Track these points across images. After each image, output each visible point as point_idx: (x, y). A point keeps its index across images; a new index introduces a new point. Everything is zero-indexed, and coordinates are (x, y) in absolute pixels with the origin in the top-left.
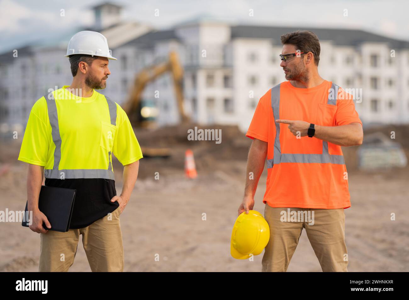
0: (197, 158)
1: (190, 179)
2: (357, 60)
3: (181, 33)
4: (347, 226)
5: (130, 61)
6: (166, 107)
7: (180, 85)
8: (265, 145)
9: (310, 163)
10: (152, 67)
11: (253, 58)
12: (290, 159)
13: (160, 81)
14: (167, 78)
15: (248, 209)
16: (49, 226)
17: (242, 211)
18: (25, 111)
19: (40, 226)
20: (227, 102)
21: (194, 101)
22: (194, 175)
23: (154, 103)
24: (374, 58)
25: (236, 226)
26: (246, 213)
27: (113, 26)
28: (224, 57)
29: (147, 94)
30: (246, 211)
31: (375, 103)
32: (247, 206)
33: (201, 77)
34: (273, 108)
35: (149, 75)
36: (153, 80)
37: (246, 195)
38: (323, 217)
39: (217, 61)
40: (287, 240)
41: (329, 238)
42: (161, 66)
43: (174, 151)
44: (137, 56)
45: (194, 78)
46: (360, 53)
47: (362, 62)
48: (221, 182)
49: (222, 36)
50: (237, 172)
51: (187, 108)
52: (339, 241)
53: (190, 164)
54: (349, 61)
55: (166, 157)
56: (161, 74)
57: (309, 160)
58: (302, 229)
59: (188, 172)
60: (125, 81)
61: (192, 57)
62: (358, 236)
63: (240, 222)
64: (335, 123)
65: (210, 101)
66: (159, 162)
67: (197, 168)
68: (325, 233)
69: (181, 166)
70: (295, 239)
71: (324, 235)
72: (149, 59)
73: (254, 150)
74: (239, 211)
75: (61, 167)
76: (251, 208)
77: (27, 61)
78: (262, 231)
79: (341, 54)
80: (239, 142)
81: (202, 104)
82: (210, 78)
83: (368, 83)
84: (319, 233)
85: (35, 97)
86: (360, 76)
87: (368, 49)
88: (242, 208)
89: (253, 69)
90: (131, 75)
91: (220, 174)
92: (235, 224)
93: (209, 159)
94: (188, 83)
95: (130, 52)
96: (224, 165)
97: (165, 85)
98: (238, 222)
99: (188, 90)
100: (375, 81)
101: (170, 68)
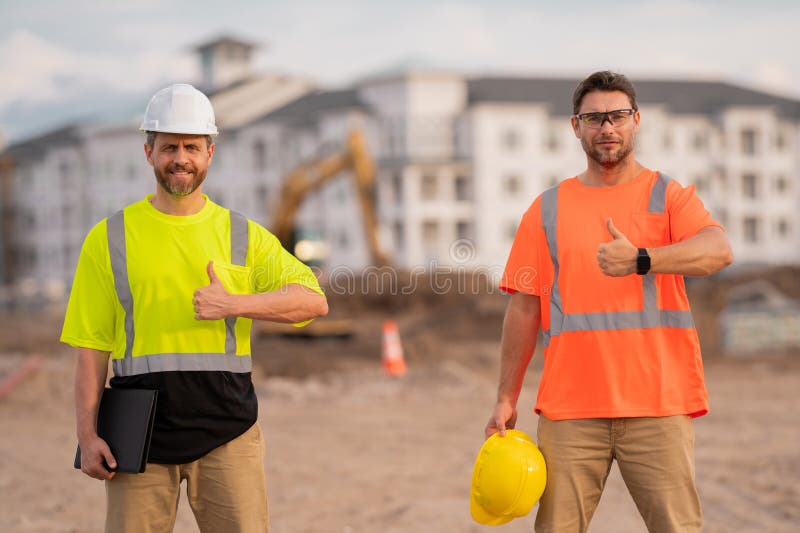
0: (406, 337)
1: (394, 378)
2: (714, 141)
3: (371, 96)
4: (700, 462)
5: (272, 152)
6: (343, 241)
7: (369, 197)
8: (535, 301)
9: (619, 330)
10: (314, 162)
11: (511, 140)
12: (579, 322)
13: (331, 191)
14: (345, 184)
15: (504, 427)
16: (113, 465)
17: (493, 430)
18: (70, 252)
19: (97, 465)
20: (463, 228)
21: (399, 228)
22: (401, 370)
23: (321, 233)
24: (749, 137)
25: (479, 459)
26: (501, 436)
27: (237, 85)
28: (456, 140)
29: (306, 216)
30: (500, 430)
31: (751, 225)
32: (502, 421)
33: (412, 182)
34: (545, 229)
35: (310, 177)
36: (317, 187)
37: (500, 401)
38: (649, 437)
39: (440, 149)
40: (582, 484)
41: (663, 477)
42: (333, 160)
43: (362, 325)
44: (284, 142)
45: (398, 183)
46: (720, 127)
47: (724, 144)
48: (455, 381)
49: (450, 98)
50: (483, 363)
51: (385, 241)
52: (682, 484)
53: (393, 349)
54: (699, 143)
55: (345, 337)
56: (332, 175)
57: (616, 324)
58: (610, 462)
59: (388, 365)
60: (262, 192)
61: (391, 141)
62: (722, 481)
63: (489, 451)
64: (670, 238)
65: (430, 227)
66: (331, 345)
67: (407, 357)
68: (653, 468)
69: (373, 353)
70: (598, 482)
71: (652, 471)
72: (307, 147)
73: (515, 314)
74: (486, 431)
75: (136, 353)
76: (510, 424)
77: (70, 155)
78: (530, 469)
79: (684, 129)
80: (486, 305)
81: (414, 234)
82: (429, 183)
83: (737, 184)
84: (643, 469)
85: (87, 224)
86: (722, 173)
87: (737, 120)
88: (494, 426)
89: (512, 163)
90: (273, 178)
91: (451, 367)
92: (479, 455)
93: (429, 339)
94: (385, 193)
95: (271, 133)
96: (461, 350)
97: (341, 197)
98: (486, 452)
99: (387, 207)
100: (750, 182)
101: (349, 162)
